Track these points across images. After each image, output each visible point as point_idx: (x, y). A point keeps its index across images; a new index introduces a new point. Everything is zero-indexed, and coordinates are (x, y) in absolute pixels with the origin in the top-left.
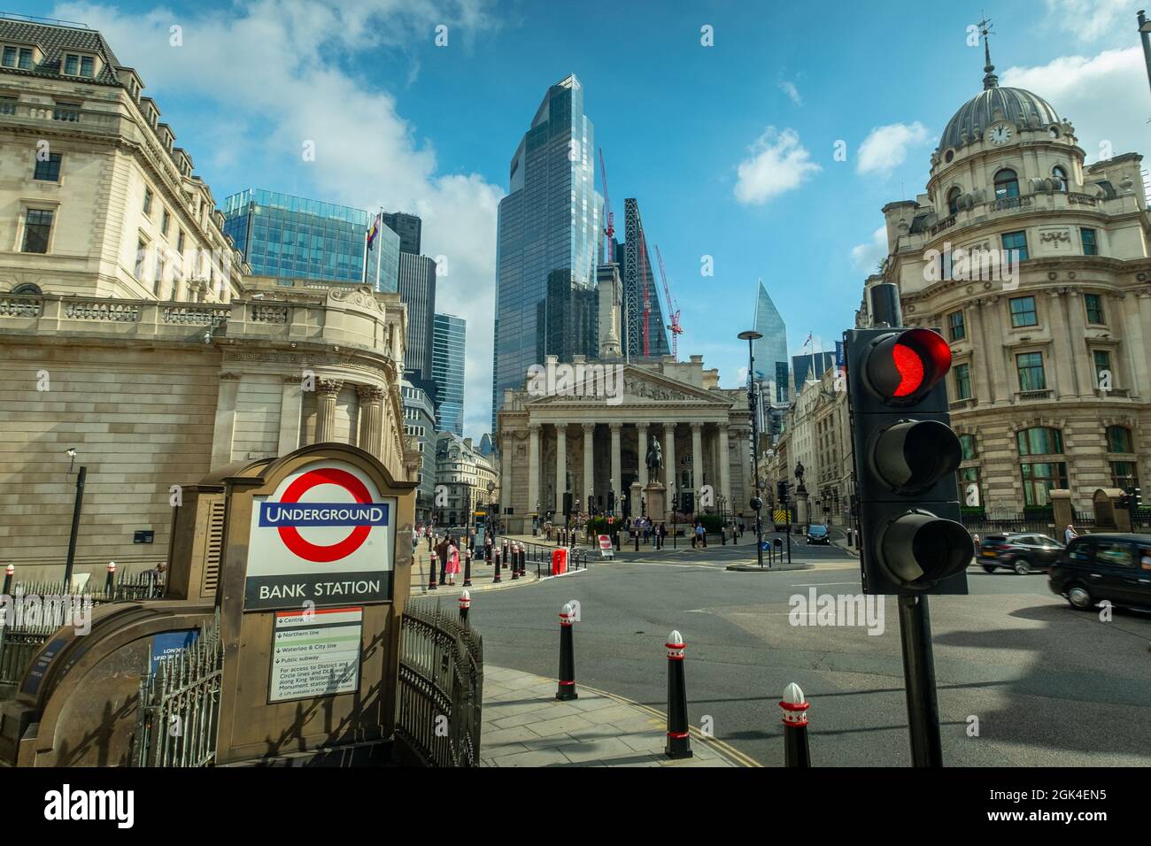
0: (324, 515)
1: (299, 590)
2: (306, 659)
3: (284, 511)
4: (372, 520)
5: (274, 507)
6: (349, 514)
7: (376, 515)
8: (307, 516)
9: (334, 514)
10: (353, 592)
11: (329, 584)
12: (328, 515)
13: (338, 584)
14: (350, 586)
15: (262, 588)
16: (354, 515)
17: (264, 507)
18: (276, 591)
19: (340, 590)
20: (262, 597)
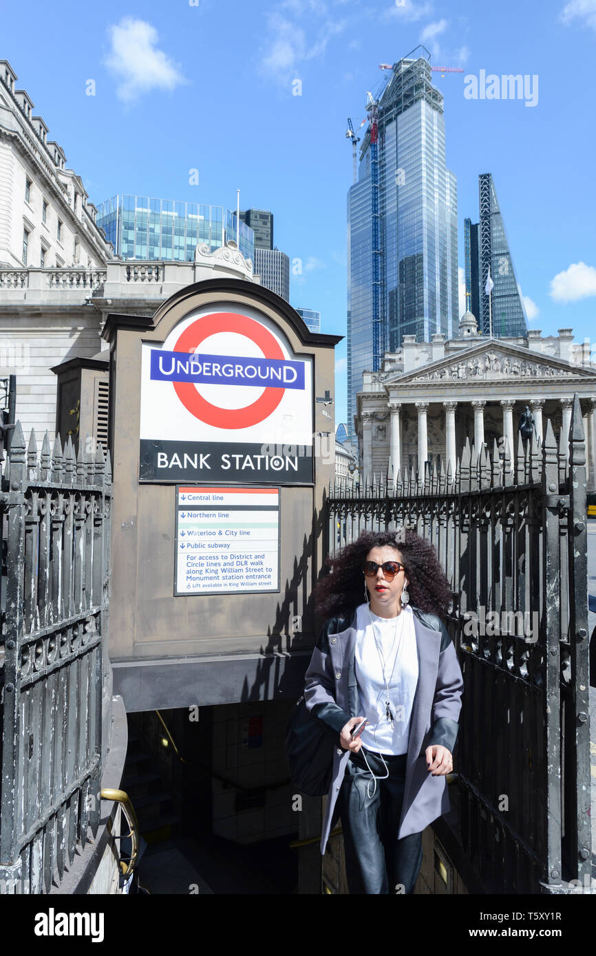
0: (227, 370)
1: (202, 460)
2: (215, 546)
3: (179, 363)
4: (285, 381)
5: (167, 356)
6: (257, 371)
7: (290, 375)
8: (207, 371)
9: (239, 370)
10: (267, 468)
11: (237, 457)
12: (232, 371)
13: (248, 457)
14: (263, 461)
15: (159, 454)
16: (264, 373)
17: (155, 355)
18: (176, 461)
19: (251, 465)
20: (159, 466)
